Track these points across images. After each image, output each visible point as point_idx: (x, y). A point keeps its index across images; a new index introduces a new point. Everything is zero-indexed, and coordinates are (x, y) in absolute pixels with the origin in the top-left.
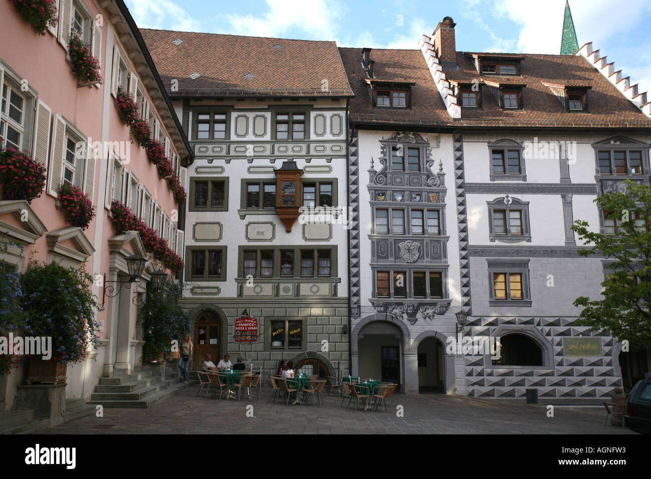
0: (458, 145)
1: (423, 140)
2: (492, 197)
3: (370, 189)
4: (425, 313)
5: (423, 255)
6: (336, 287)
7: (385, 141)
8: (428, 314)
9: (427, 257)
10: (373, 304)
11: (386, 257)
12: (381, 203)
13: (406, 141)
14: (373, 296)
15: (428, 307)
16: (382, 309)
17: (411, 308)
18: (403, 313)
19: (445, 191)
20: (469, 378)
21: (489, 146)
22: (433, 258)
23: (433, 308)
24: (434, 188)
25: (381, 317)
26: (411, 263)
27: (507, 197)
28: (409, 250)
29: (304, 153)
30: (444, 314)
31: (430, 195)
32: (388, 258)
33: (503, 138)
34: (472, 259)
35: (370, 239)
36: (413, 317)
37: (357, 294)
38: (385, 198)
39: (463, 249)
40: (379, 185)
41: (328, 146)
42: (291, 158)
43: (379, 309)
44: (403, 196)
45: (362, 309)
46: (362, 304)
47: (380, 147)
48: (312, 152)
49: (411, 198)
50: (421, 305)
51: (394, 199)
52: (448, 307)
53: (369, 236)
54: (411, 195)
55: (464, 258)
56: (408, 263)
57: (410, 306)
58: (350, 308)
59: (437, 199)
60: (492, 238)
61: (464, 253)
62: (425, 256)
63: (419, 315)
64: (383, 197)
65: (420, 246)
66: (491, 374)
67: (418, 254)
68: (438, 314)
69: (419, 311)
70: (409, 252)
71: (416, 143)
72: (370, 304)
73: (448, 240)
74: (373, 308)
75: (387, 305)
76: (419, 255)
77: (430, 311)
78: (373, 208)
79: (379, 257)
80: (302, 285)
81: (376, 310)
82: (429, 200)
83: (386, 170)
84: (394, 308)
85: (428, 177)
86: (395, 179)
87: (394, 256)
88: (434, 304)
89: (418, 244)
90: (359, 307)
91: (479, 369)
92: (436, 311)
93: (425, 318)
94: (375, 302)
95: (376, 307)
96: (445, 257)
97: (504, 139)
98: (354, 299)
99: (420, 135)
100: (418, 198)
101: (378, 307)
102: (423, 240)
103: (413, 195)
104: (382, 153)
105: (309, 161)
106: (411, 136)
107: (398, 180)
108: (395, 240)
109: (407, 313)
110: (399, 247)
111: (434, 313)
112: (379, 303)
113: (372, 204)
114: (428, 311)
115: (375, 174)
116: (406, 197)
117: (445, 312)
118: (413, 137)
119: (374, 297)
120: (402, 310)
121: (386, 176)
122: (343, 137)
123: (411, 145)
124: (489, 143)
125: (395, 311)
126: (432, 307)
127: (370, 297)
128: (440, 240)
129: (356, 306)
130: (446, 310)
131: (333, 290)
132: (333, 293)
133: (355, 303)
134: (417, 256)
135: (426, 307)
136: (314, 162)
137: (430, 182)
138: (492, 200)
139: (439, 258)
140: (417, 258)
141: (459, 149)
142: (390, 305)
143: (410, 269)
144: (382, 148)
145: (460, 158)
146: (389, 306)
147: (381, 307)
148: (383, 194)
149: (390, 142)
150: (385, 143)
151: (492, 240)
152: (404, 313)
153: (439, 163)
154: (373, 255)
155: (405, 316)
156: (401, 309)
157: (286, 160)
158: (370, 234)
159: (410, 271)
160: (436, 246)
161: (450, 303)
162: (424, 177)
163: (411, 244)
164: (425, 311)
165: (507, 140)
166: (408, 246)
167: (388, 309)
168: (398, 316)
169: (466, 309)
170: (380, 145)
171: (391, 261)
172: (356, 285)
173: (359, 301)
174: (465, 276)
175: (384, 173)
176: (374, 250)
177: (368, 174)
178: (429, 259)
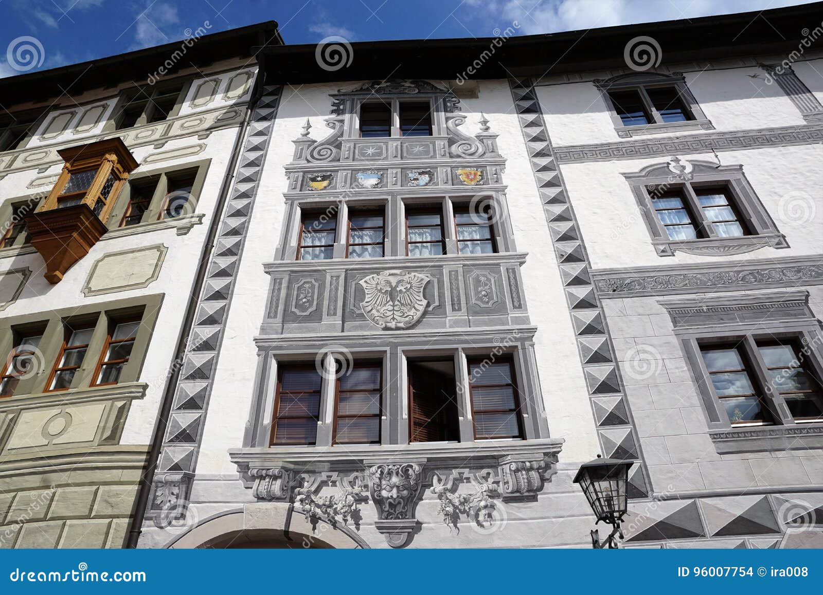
0: (523, 92)
1: (436, 88)
2: (635, 165)
3: (290, 170)
4: (455, 498)
5: (441, 306)
6: (122, 413)
7: (342, 95)
8: (466, 501)
9: (456, 307)
10: (244, 468)
11: (316, 316)
12: (320, 195)
13: (395, 91)
14: (251, 437)
15: (466, 473)
16: (277, 486)
17: (395, 480)
18: (361, 500)
19: (501, 164)
21: (600, 88)
22: (474, 311)
23: (486, 478)
24: (469, 159)
26: (398, 329)
28: (392, 294)
29: (156, 136)
30: (534, 499)
31: (459, 171)
32: (320, 320)
34: (612, 308)
35: (266, 272)
36: (403, 515)
37: (189, 436)
38: (330, 184)
39: (577, 281)
40: (316, 163)
41: (211, 116)
43: (262, 486)
44: (381, 178)
45: (199, 489)
46: (202, 468)
47: (330, 104)
48: (174, 132)
49: (405, 180)
50: (433, 466)
51: (354, 185)
52: (547, 467)
53: (267, 265)
54: (404, 175)
55: (583, 304)
56: (386, 328)
57: (390, 473)
58: (145, 486)
59: (479, 178)
60: (662, 248)
61: (581, 292)
62: (449, 307)
63: (428, 509)
64: (325, 183)
65: (428, 282)
67: (425, 302)
68: (508, 500)
69: (428, 492)
70: (392, 299)
71: (419, 92)
72: (233, 469)
73: (521, 263)
74: (241, 483)
75: (297, 472)
76: (428, 305)
77: (474, 490)
78: (292, 205)
79: (288, 317)
80: (25, 417)
81: (251, 492)
82: (455, 180)
83: (342, 135)
84: (324, 483)
85: (451, 142)
86: (362, 149)
87: (339, 312)
88: (490, 462)
89: (425, 277)
90: (189, 479)
92: (501, 489)
93: (454, 518)
94: (255, 464)
95: (253, 478)
96: (519, 304)
98: (174, 453)
99: (429, 84)
100: (426, 178)
101: (262, 478)
102: (441, 266)
103: (410, 175)
104: (334, 112)
105: (160, 146)
106: (407, 84)
107: (370, 151)
108: (347, 270)
109: (379, 502)
110: (359, 289)
111: (493, 494)
112: (267, 464)
113: (290, 198)
114: (464, 490)
115: (310, 146)
116: (390, 180)
117: (541, 488)
118: (414, 86)
119: (253, 446)
120: (357, 489)
121: (339, 146)
122: (247, 97)
123: (406, 97)
124: (597, 82)
125: (326, 492)
126: (484, 472)
127: (239, 445)
128: (498, 264)
129: (177, 477)
130: (543, 480)
131: (111, 424)
132: (108, 433)
133: (176, 468)
134: (422, 309)
135: (455, 473)
137: (457, 149)
138: (637, 170)
139: (500, 308)
140: (419, 314)
141: (528, 97)
142: (308, 472)
143: (394, 346)
145: (531, 110)
146: (303, 475)
147: (275, 478)
148: (326, 178)
149: (355, 95)
150: (342, 97)
151: (663, 251)
152: (365, 500)
153: (479, 119)
154: (271, 312)
155: (369, 512)
156: (352, 484)
158: (271, 260)
159: (394, 355)
160: (483, 279)
161: (554, 455)
162: (441, 143)
163: (400, 278)
164: (454, 490)
166: (388, 282)
167: (301, 486)
168: (336, 513)
170: (329, 100)
171: (332, 327)
172: (193, 404)
173: (191, 458)
174: (597, 358)
175: (335, 143)
176: (278, 300)
177: (293, 146)
178: (462, 315)
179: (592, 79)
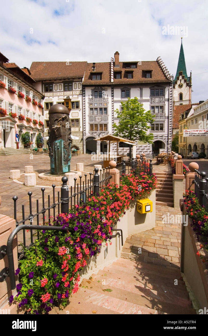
0: (112, 90)
1: (103, 88)
3: (88, 103)
6: (80, 129)
8: (103, 135)
9: (103, 120)
11: (93, 121)
12: (91, 107)
13: (98, 89)
14: (89, 131)
15: (103, 133)
16: (91, 134)
17: (99, 133)
19: (108, 103)
20: (113, 150)
21: (121, 90)
22: (104, 121)
24: (105, 102)
25: (91, 136)
28: (98, 119)
29: (71, 94)
31: (104, 104)
33: (125, 87)
34: (115, 121)
36: (99, 136)
37: (85, 130)
40: (91, 102)
41: (77, 92)
42: (68, 96)
43: (90, 134)
44: (97, 105)
48: (74, 94)
49: (99, 105)
50: (101, 133)
51: (95, 105)
54: (99, 104)
55: (113, 120)
58: (83, 134)
59: (106, 105)
61: (113, 119)
72: (88, 133)
73: (109, 116)
76: (101, 120)
79: (90, 121)
80: (72, 128)
82: (104, 105)
85: (104, 99)
88: (105, 133)
89: (101, 117)
90: (86, 133)
96: (108, 120)
98: (84, 132)
100: (101, 105)
102: (102, 116)
104: (92, 93)
105: (73, 96)
106: (99, 88)
107: (96, 100)
108: (95, 116)
110: (96, 118)
112: (91, 132)
113: (89, 107)
115: (90, 99)
116: (98, 105)
121: (93, 99)
122: (81, 89)
123: (100, 91)
124: (121, 89)
125: (95, 134)
127: (88, 131)
136: (74, 96)
137: (104, 100)
138: (121, 105)
139: (106, 121)
143: (99, 123)
144: (92, 92)
145: (113, 93)
148: (92, 104)
149: (94, 90)
153: (107, 95)
154: (89, 120)
155: (97, 135)
157: (67, 96)
158: (88, 115)
160: (105, 117)
162: (103, 99)
163: (99, 117)
167: (93, 134)
168: (95, 136)
170: (91, 91)
172: (85, 128)
173: (85, 132)
175: (92, 99)
177: (88, 99)
178: (103, 121)
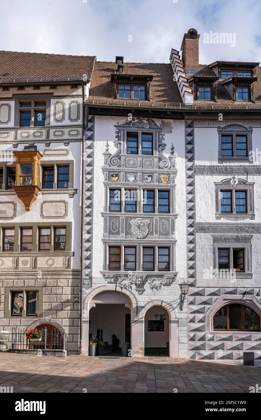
0: (189, 130)
1: (156, 125)
2: (219, 178)
3: (104, 170)
4: (153, 284)
5: (152, 232)
6: (69, 260)
7: (120, 126)
8: (155, 285)
9: (156, 233)
10: (104, 275)
11: (118, 233)
12: (116, 184)
13: (140, 126)
14: (105, 268)
15: (156, 278)
16: (112, 280)
17: (139, 279)
18: (132, 284)
19: (175, 173)
20: (192, 343)
21: (219, 131)
22: (161, 234)
23: (160, 280)
24: (165, 170)
25: (112, 287)
26: (141, 238)
27: (234, 178)
28: (139, 227)
29: (44, 138)
30: (170, 285)
31: (161, 176)
32: (119, 234)
33: (232, 123)
34: (198, 235)
35: (102, 216)
36: (141, 287)
37: (89, 267)
38: (118, 179)
39: (191, 226)
40: (112, 167)
41: (66, 131)
42: (32, 143)
43: (109, 280)
44: (135, 178)
45: (93, 280)
46: (94, 276)
47: (115, 132)
48: (52, 137)
49: (143, 179)
50: (148, 277)
51: (127, 180)
52: (174, 278)
53: (102, 213)
54: (143, 176)
55: (191, 234)
56: (138, 238)
57: (138, 278)
58: (82, 279)
59: (168, 180)
60: (218, 216)
61: (191, 230)
62: (154, 232)
63: (147, 286)
64: (117, 178)
65: (149, 223)
66: (212, 339)
67: (148, 230)
68: (164, 285)
69: (147, 283)
70: (139, 228)
71: (149, 128)
72: (101, 276)
73: (176, 218)
74: (104, 279)
75: (117, 277)
76: (149, 231)
77: (157, 282)
78: (106, 188)
79: (110, 233)
80: (39, 259)
81: (106, 281)
82: (159, 181)
83: (120, 153)
84: (123, 280)
85: (160, 160)
86: (128, 161)
87: (125, 232)
88: (161, 276)
89: (148, 221)
90: (91, 278)
91: (201, 334)
92: (163, 283)
93: (152, 288)
94: (107, 274)
95: (107, 278)
96: (173, 233)
97: (233, 125)
98: (86, 272)
99: (153, 121)
100: (150, 179)
101: (109, 278)
102: (153, 217)
103: (145, 177)
104: (117, 137)
105: (48, 145)
106: (145, 121)
107: (131, 162)
108: (126, 217)
109: (136, 284)
110: (130, 225)
111: (161, 284)
112: (110, 275)
113: (106, 185)
114: (155, 282)
115: (110, 157)
116: (138, 178)
117: (172, 283)
118: (147, 122)
119: (105, 270)
120: (131, 281)
121: (120, 159)
122: (80, 122)
123: (145, 131)
124: (219, 128)
125: (124, 282)
126: (160, 278)
127: (102, 270)
128: (169, 218)
129: (88, 277)
130: (173, 281)
131: (67, 263)
132: (67, 266)
133: (87, 275)
134: (147, 232)
135: (153, 278)
136: (53, 146)
137: (161, 164)
138: (219, 181)
139: (167, 234)
140: (146, 234)
141: (191, 134)
142: (119, 277)
143: (140, 244)
144: (117, 132)
145: (190, 143)
146: (118, 278)
147: (112, 278)
148: (117, 175)
149: (125, 127)
150: (120, 128)
151: (218, 217)
152: (133, 284)
153: (171, 147)
154: (105, 231)
155: (134, 286)
156: (130, 280)
157: (27, 145)
158: (103, 211)
159: (140, 246)
160: (164, 223)
161: (176, 275)
162: (156, 160)
163: (141, 221)
164: (152, 282)
165: (236, 125)
166: (138, 222)
167: (118, 280)
168: (127, 286)
169: (191, 280)
170: (115, 130)
171: (122, 237)
172: (88, 258)
173: (91, 272)
174: (191, 251)
175: (118, 156)
176: (107, 226)
177: (103, 157)
178: (157, 235)
179: (217, 126)
